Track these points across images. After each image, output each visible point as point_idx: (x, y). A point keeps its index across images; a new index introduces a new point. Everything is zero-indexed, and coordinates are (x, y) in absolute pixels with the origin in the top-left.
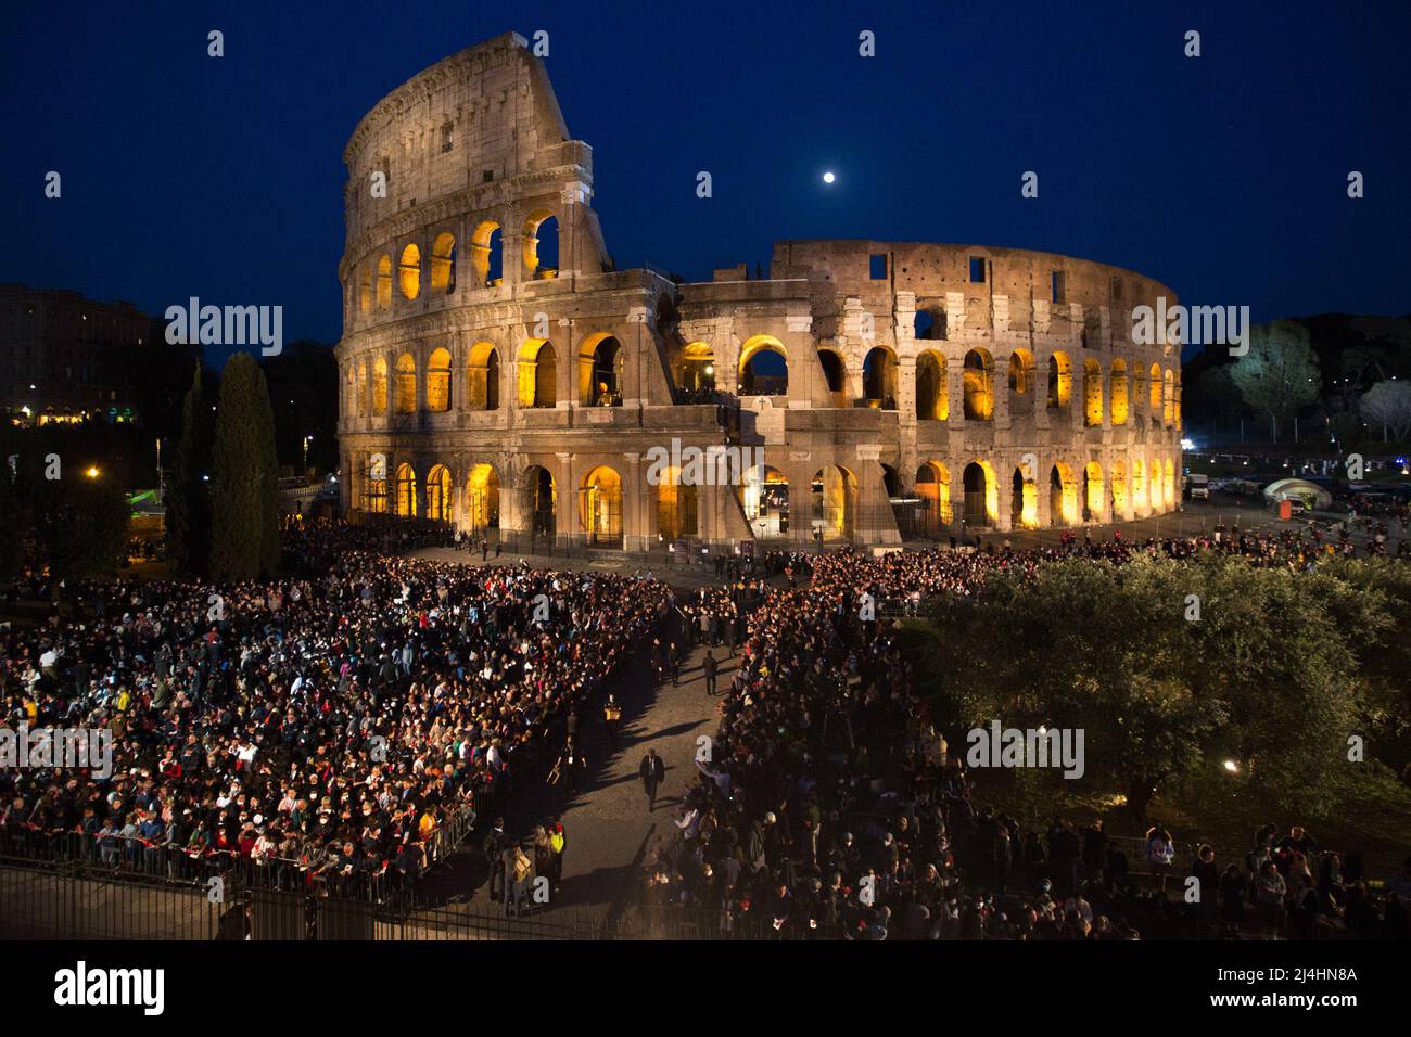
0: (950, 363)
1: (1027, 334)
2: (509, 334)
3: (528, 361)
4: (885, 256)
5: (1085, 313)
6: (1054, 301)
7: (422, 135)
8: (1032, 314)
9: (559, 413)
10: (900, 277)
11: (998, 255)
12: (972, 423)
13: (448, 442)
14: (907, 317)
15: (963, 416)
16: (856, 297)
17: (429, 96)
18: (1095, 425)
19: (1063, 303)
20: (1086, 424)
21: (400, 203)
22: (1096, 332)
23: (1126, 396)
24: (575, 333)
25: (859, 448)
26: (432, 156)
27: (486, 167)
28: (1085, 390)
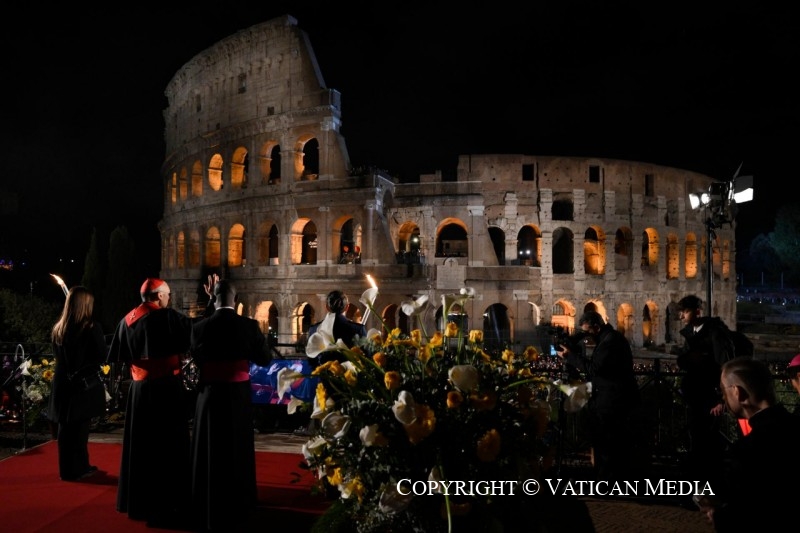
0: (575, 236)
1: (627, 216)
2: (285, 216)
3: (298, 233)
4: (532, 166)
5: (667, 203)
6: (647, 194)
7: (224, 81)
8: (631, 203)
9: (319, 268)
10: (542, 179)
11: (608, 164)
12: (590, 276)
13: (243, 286)
14: (547, 206)
15: (583, 271)
16: (513, 192)
17: (229, 55)
18: (674, 278)
19: (652, 195)
20: (668, 277)
21: (208, 126)
22: (675, 215)
23: (695, 258)
24: (330, 216)
25: (515, 292)
26: (231, 95)
27: (270, 104)
28: (667, 254)
